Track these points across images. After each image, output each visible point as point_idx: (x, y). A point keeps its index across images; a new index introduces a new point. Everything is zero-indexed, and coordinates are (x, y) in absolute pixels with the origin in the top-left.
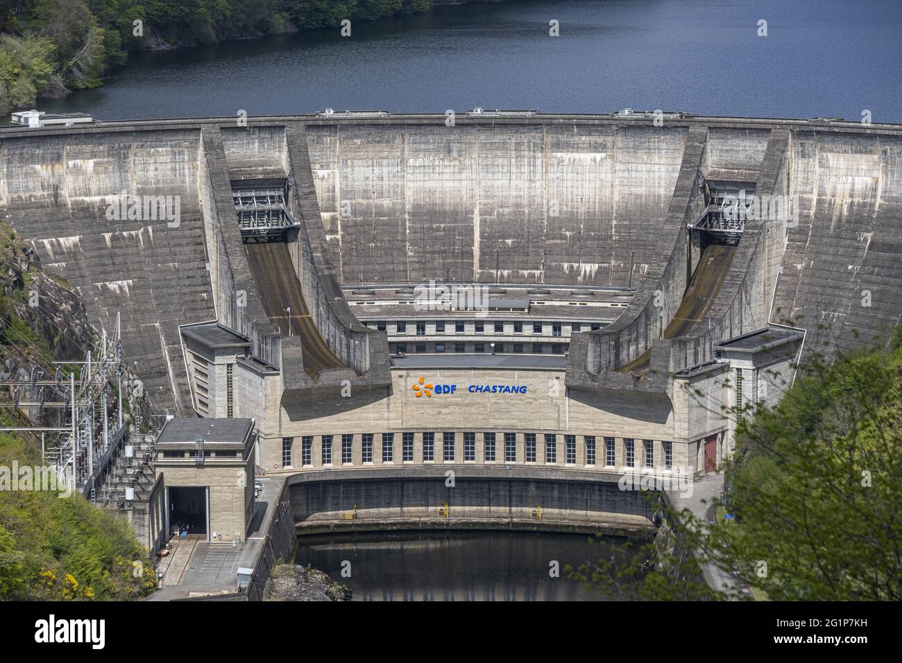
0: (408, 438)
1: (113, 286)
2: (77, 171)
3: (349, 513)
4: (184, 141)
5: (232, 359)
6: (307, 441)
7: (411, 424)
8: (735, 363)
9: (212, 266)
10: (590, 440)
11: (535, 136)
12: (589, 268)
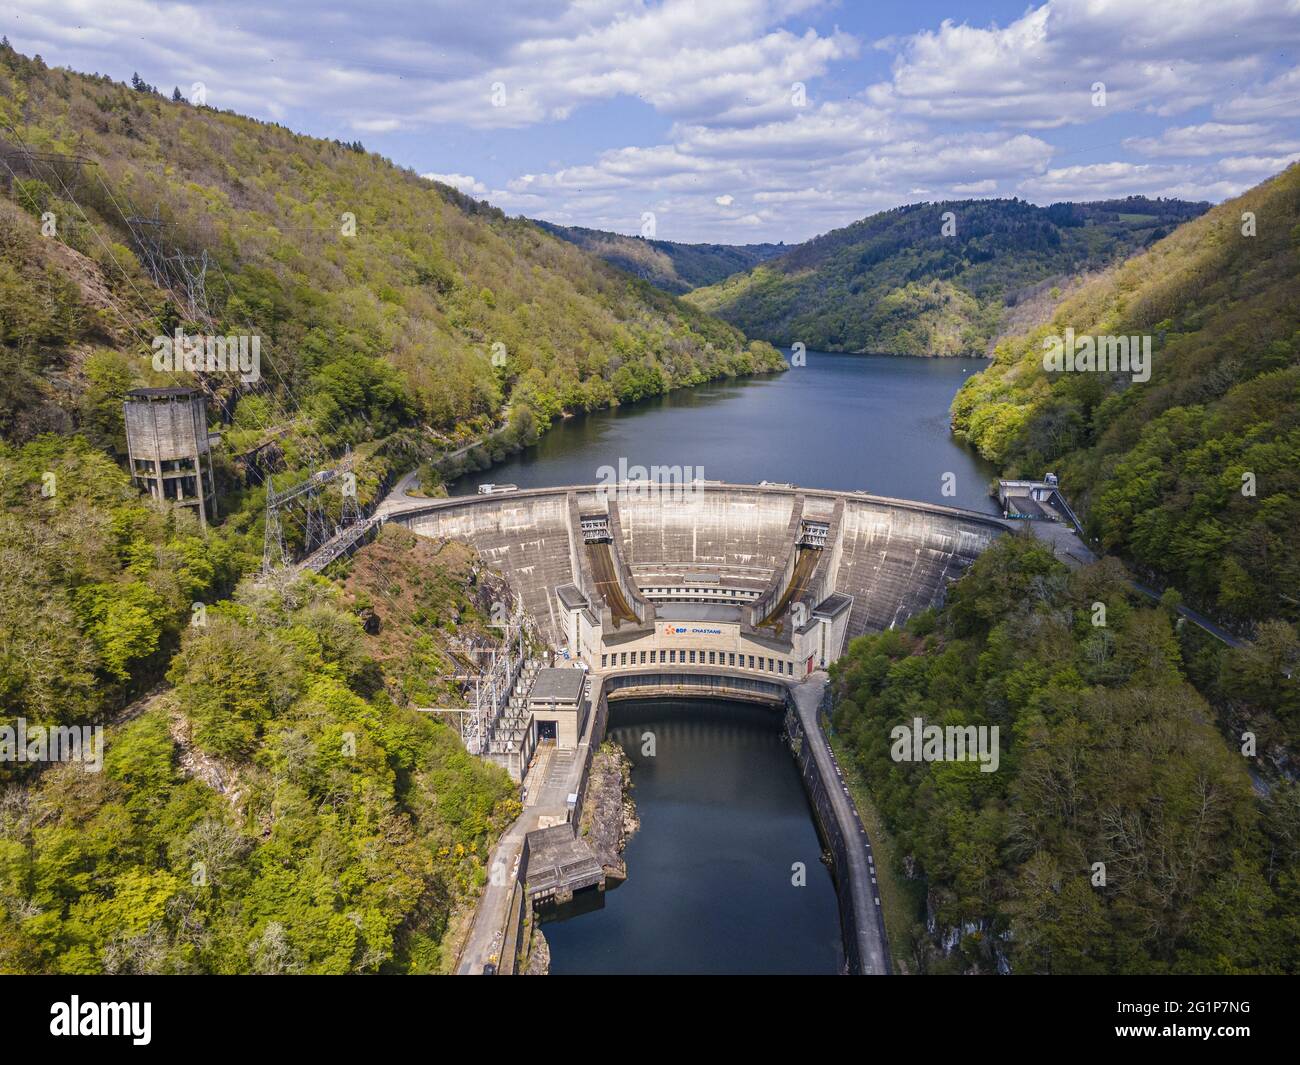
0: (663, 653)
1: (524, 570)
2: (508, 515)
3: (634, 688)
4: (559, 499)
5: (579, 611)
6: (614, 656)
7: (664, 647)
8: (822, 620)
9: (572, 557)
10: (752, 658)
11: (723, 496)
12: (747, 557)
